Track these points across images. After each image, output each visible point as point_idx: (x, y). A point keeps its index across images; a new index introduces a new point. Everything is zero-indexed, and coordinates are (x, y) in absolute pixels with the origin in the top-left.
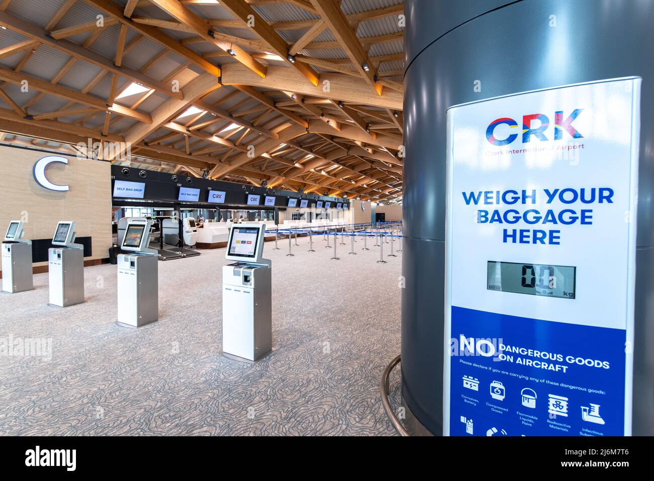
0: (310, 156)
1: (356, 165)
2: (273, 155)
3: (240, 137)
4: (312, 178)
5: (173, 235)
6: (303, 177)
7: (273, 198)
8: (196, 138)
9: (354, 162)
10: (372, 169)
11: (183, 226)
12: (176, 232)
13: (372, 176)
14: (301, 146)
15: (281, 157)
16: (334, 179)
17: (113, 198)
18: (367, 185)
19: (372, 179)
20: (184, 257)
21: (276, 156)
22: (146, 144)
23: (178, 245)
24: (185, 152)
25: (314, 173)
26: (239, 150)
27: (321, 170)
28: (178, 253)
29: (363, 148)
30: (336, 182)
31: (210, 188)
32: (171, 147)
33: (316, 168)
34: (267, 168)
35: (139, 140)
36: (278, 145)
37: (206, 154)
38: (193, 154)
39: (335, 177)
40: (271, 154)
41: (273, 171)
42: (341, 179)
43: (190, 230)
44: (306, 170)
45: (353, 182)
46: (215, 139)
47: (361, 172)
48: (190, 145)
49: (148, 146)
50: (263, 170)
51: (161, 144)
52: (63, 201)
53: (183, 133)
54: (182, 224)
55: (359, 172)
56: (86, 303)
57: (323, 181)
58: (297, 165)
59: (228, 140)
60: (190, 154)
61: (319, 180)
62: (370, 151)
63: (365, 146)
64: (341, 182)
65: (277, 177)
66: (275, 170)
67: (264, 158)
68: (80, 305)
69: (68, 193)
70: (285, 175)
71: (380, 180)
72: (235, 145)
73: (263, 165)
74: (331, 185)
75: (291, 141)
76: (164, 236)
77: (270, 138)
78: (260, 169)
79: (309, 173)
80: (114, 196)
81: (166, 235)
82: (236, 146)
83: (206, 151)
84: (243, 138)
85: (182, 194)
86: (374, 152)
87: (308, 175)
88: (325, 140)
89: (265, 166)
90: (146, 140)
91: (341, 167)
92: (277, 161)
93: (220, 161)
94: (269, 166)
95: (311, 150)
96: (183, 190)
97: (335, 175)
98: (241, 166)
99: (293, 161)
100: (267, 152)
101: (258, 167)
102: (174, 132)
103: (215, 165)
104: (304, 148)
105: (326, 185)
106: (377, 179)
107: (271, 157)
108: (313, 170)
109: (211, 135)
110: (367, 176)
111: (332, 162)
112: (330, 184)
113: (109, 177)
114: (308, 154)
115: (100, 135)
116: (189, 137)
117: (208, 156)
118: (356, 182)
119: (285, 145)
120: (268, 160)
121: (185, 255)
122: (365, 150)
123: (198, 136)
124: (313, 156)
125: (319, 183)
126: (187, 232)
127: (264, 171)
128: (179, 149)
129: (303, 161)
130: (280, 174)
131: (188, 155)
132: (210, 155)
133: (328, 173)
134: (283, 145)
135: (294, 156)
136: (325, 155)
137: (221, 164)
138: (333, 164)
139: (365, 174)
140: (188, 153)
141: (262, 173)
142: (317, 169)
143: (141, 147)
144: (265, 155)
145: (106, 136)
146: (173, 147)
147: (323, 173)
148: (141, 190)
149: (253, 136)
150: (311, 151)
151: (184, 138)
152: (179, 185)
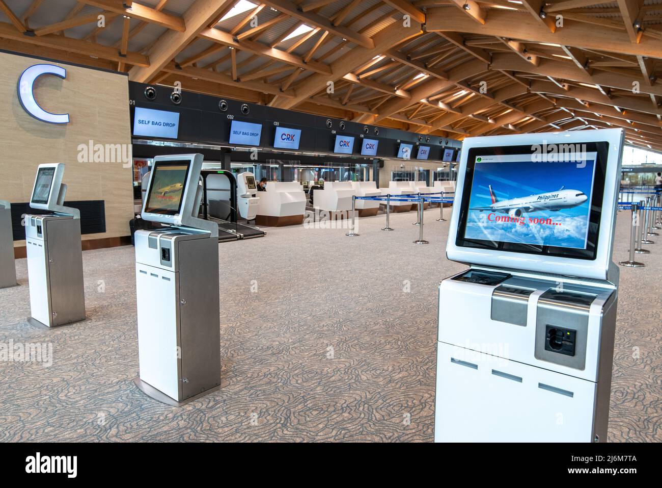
0: (422, 76)
1: (502, 89)
2: (361, 77)
3: (311, 49)
4: (421, 115)
5: (221, 200)
6: (407, 114)
7: (375, 142)
8: (247, 52)
9: (499, 83)
10: (529, 95)
11: (236, 187)
12: (226, 196)
13: (525, 109)
14: (408, 59)
15: (373, 80)
16: (458, 116)
17: (134, 137)
18: (515, 126)
19: (525, 115)
20: (241, 238)
21: (366, 78)
22: (178, 66)
23: (230, 218)
24: (231, 77)
25: (426, 105)
26: (310, 70)
27: (437, 100)
28: (231, 231)
29: (521, 55)
30: (461, 121)
31: (276, 123)
32: (211, 69)
33: (430, 97)
34: (350, 100)
35: (168, 58)
36: (370, 60)
37: (260, 79)
38: (242, 80)
39: (461, 112)
40: (358, 75)
41: (359, 104)
42: (470, 116)
43: (248, 193)
44: (414, 101)
45: (490, 121)
46: (275, 53)
47: (507, 102)
48: (239, 65)
49: (181, 69)
50: (344, 103)
51: (198, 65)
52: (61, 140)
53: (228, 45)
54: (236, 183)
55: (503, 102)
56: (88, 323)
57: (439, 120)
58: (399, 93)
59: (294, 54)
60: (238, 80)
61: (432, 117)
62: (533, 60)
63: (525, 51)
64: (470, 120)
65: (365, 114)
66: (363, 103)
67: (347, 81)
68: (78, 324)
69: (68, 127)
70: (379, 111)
71: (539, 116)
72: (304, 62)
73: (345, 94)
74: (452, 126)
75: (394, 51)
76: (208, 202)
77: (359, 47)
78: (341, 101)
79: (418, 105)
80: (135, 133)
81: (210, 201)
82: (306, 63)
83: (261, 74)
84: (315, 51)
85: (235, 133)
86: (540, 61)
87: (417, 109)
88: (453, 45)
89: (347, 96)
90: (178, 61)
91: (473, 94)
92: (367, 87)
93: (281, 90)
94: (354, 96)
95: (424, 64)
96: (236, 125)
97: (461, 109)
98: (312, 97)
99: (393, 86)
100: (352, 73)
101: (338, 99)
102: (216, 44)
103: (274, 96)
104: (413, 62)
105: (443, 126)
106: (534, 115)
107: (359, 79)
108: (424, 101)
109: (269, 46)
110: (517, 108)
111: (459, 86)
112: (450, 125)
113: (126, 102)
114: (418, 72)
115: (118, 54)
116: (237, 51)
117: (263, 82)
118: (495, 120)
119: (381, 58)
120: (353, 86)
121: (242, 235)
122: (524, 60)
123: (250, 48)
124: (426, 77)
125: (432, 124)
126: (244, 197)
127: (346, 104)
128: (223, 73)
129: (410, 85)
130: (370, 109)
131: (235, 81)
132: (265, 80)
133: (449, 105)
134: (379, 58)
135: (394, 78)
136: (447, 74)
137: (282, 94)
138: (461, 89)
139: (514, 105)
140: (235, 78)
141: (343, 108)
142: (431, 99)
143: (171, 72)
144: (349, 77)
145: (124, 56)
146: (214, 70)
147: (441, 105)
148: (173, 125)
149: (333, 44)
150: (426, 67)
151: (229, 55)
152: (231, 117)
